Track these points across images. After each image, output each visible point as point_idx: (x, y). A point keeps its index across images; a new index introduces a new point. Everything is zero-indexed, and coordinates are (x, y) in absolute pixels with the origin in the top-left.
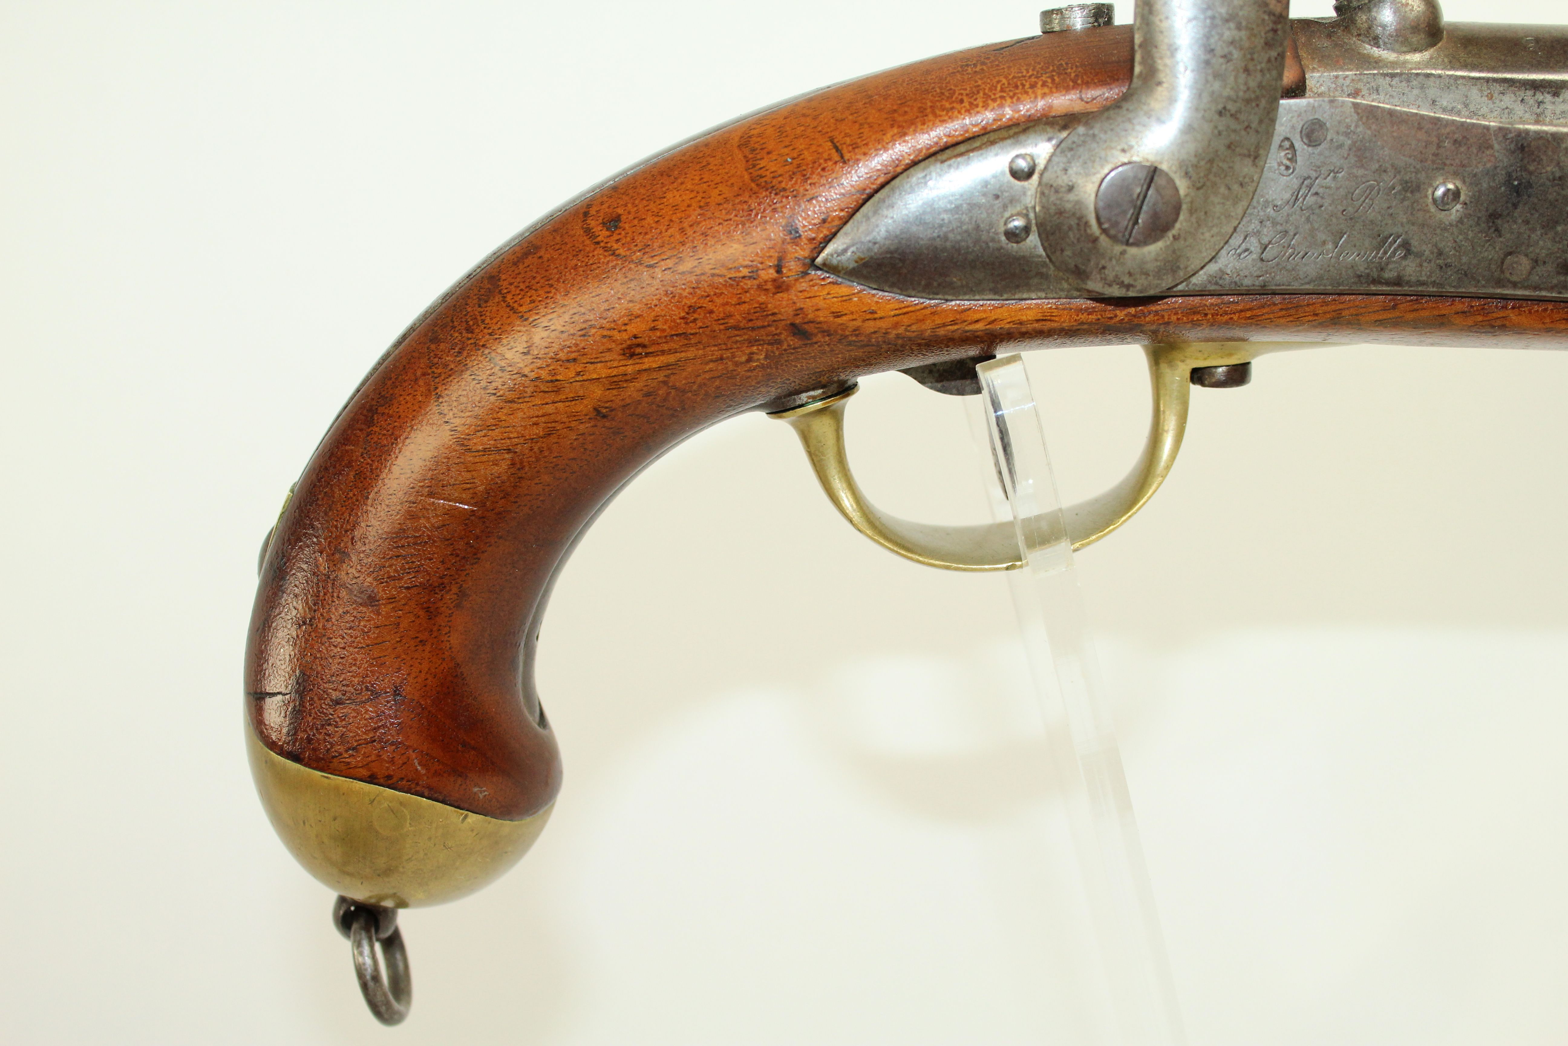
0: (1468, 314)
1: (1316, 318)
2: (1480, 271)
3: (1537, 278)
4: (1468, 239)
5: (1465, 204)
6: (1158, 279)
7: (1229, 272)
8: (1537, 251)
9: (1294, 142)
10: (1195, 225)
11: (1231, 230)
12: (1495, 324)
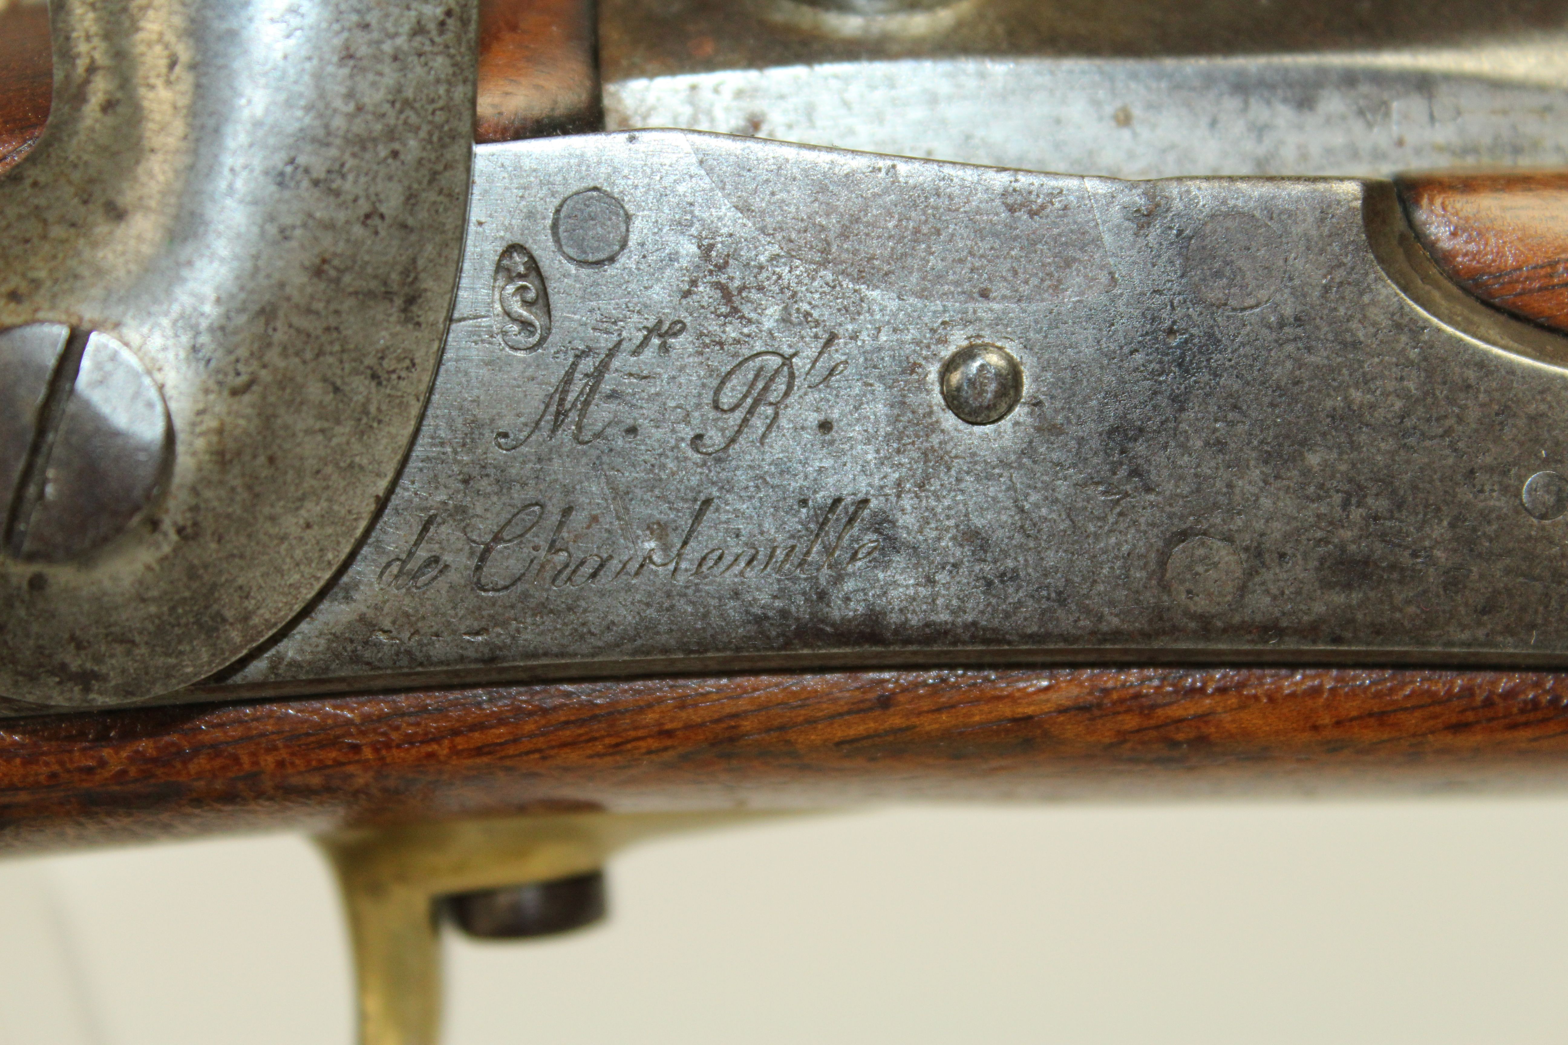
0: (1097, 712)
1: (669, 742)
2: (1101, 588)
3: (1268, 600)
4: (1056, 501)
5: (1038, 404)
6: (167, 655)
7: (387, 624)
8: (1259, 525)
9: (536, 253)
10: (243, 495)
11: (368, 507)
12: (1180, 737)
